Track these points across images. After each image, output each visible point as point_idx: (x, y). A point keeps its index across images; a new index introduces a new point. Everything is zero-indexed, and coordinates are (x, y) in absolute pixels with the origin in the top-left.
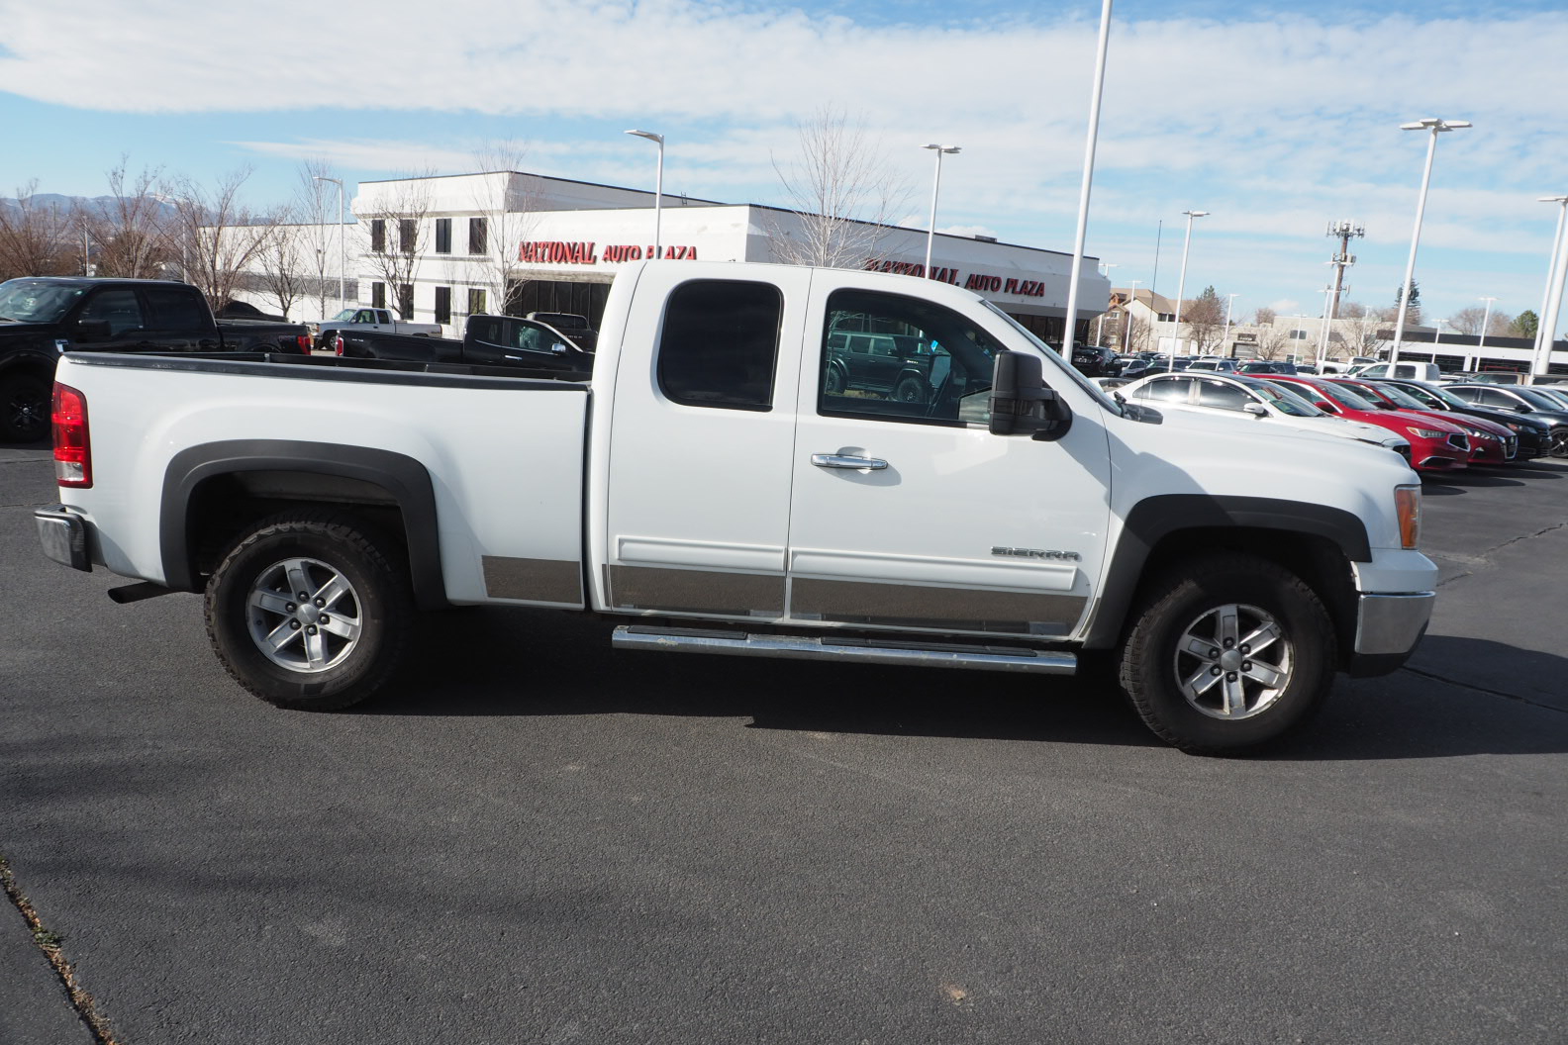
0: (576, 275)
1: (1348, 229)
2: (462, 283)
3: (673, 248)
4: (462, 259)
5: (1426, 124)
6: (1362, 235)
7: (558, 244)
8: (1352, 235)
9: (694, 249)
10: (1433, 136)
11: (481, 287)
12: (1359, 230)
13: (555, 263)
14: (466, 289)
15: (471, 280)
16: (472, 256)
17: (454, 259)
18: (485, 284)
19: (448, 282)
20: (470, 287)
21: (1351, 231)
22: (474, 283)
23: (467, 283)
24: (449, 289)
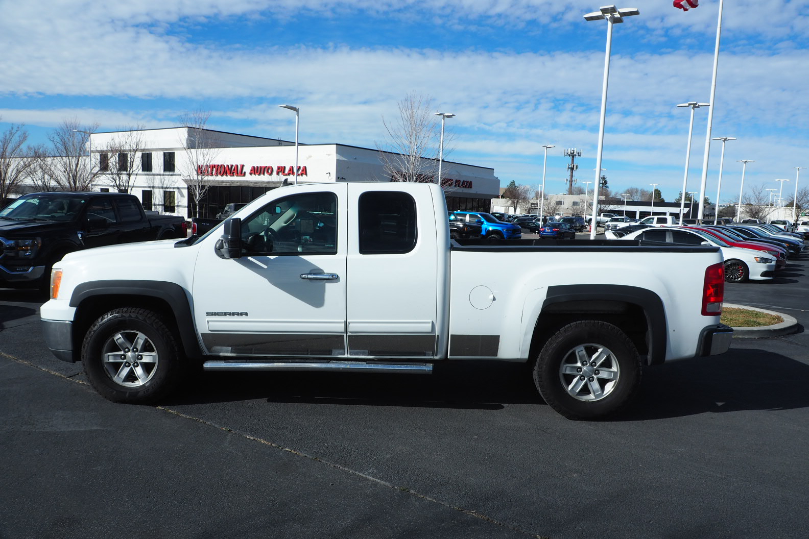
0: (232, 182)
1: (574, 153)
2: (159, 188)
3: (292, 167)
4: (158, 175)
5: (690, 104)
6: (580, 155)
7: (221, 166)
8: (576, 155)
9: (305, 167)
10: (692, 110)
11: (172, 190)
12: (578, 153)
13: (219, 176)
14: (162, 191)
15: (165, 186)
16: (165, 173)
17: (153, 175)
18: (174, 188)
19: (150, 187)
20: (164, 190)
21: (575, 153)
22: (166, 188)
23: (162, 188)
24: (151, 191)
